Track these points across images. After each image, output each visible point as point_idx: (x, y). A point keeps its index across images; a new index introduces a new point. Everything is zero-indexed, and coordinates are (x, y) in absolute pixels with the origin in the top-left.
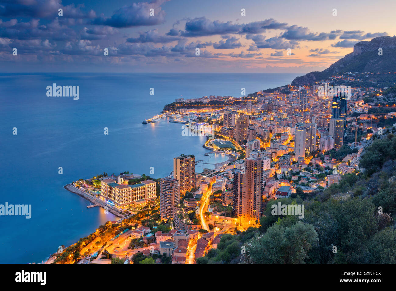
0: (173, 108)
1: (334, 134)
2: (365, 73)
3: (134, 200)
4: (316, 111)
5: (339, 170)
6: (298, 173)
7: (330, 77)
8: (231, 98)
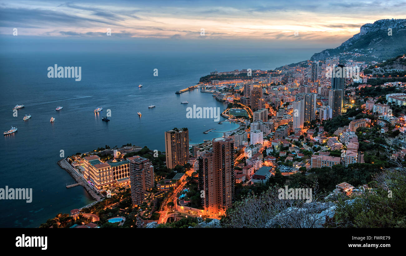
0: (207, 80)
1: (333, 104)
2: (369, 49)
3: (116, 179)
4: (324, 82)
5: (328, 145)
6: (287, 148)
7: (340, 53)
8: (258, 71)
